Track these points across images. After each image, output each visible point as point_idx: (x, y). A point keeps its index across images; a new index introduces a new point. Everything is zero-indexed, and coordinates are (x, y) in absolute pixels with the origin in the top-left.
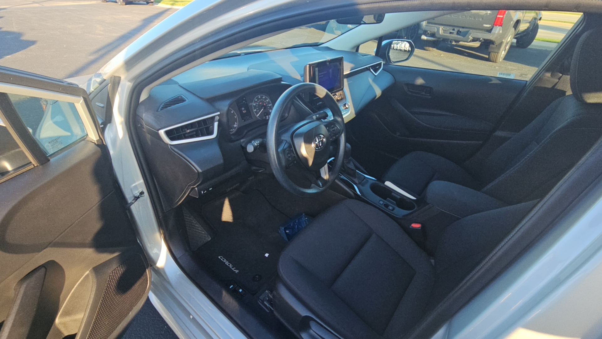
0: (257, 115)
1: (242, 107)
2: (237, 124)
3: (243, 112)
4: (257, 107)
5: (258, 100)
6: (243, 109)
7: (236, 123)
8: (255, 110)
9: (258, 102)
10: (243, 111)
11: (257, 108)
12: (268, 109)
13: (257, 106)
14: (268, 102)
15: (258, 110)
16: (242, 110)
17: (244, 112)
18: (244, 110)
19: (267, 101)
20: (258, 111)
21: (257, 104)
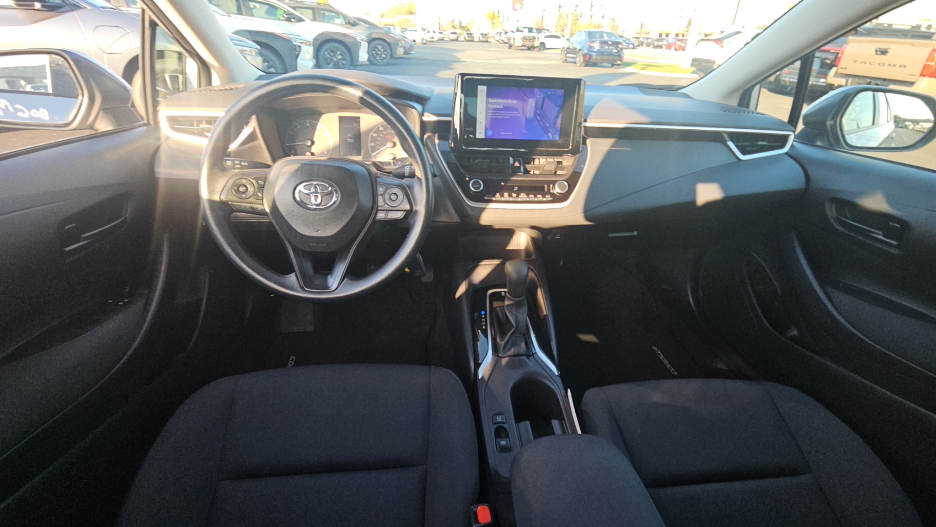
0: (373, 154)
1: (347, 132)
4: (379, 141)
5: (384, 130)
6: (349, 135)
8: (373, 144)
9: (385, 133)
11: (378, 143)
13: (379, 139)
16: (347, 137)
17: (350, 141)
18: (350, 138)
20: (378, 147)
21: (381, 135)
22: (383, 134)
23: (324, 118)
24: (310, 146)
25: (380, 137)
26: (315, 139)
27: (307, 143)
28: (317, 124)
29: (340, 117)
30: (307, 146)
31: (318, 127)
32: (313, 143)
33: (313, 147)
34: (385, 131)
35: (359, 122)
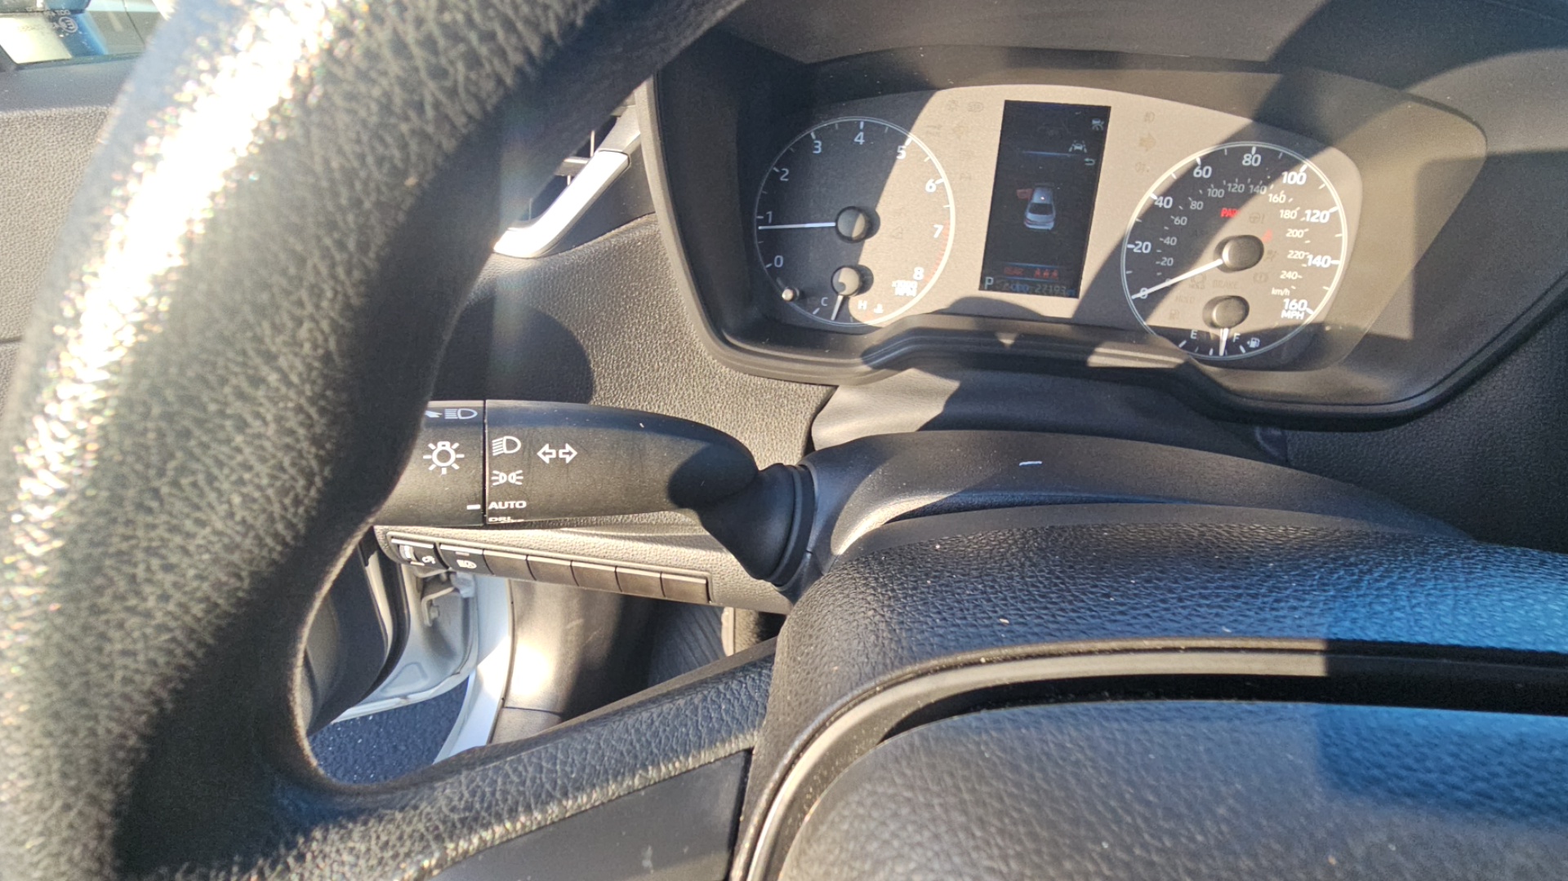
0: (1134, 291)
1: (1032, 184)
2: (921, 285)
3: (1024, 217)
4: (1175, 231)
5: (1215, 180)
6: (1039, 198)
7: (919, 272)
8: (1144, 247)
9: (1215, 193)
10: (1030, 216)
11: (1170, 241)
12: (1287, 283)
13: (1180, 221)
14: (1315, 227)
15: (1168, 251)
16: (1024, 204)
17: (1037, 222)
18: (1040, 209)
19: (1321, 216)
20: (1168, 261)
21: (1195, 205)
22: (1204, 198)
23: (942, 106)
24: (861, 240)
25: (1187, 212)
26: (881, 210)
27: (852, 227)
28: (902, 139)
29: (1011, 107)
30: (849, 239)
31: (903, 155)
32: (872, 227)
33: (868, 242)
34: (1218, 186)
35: (1101, 136)
